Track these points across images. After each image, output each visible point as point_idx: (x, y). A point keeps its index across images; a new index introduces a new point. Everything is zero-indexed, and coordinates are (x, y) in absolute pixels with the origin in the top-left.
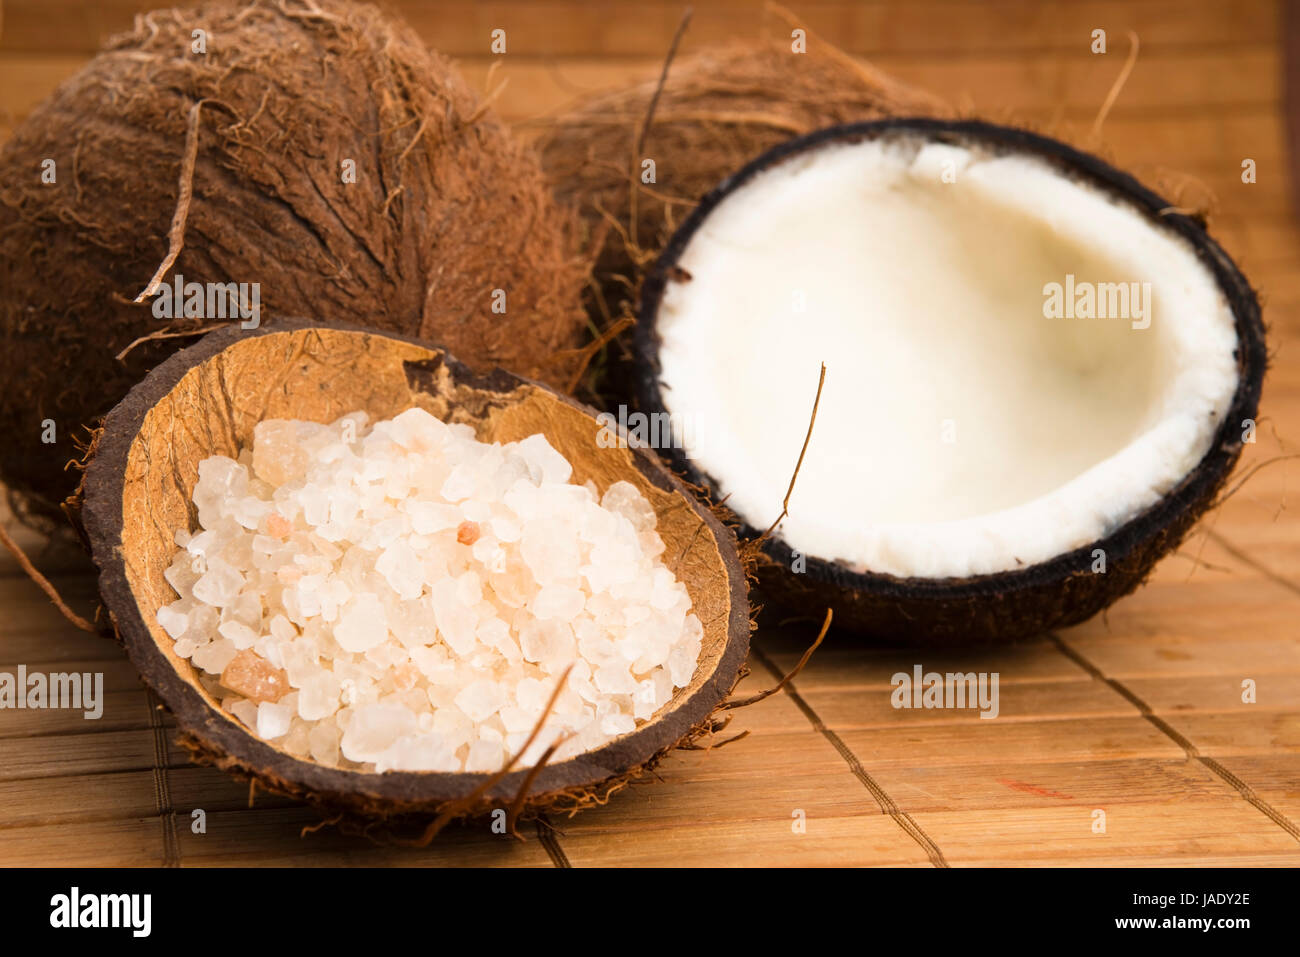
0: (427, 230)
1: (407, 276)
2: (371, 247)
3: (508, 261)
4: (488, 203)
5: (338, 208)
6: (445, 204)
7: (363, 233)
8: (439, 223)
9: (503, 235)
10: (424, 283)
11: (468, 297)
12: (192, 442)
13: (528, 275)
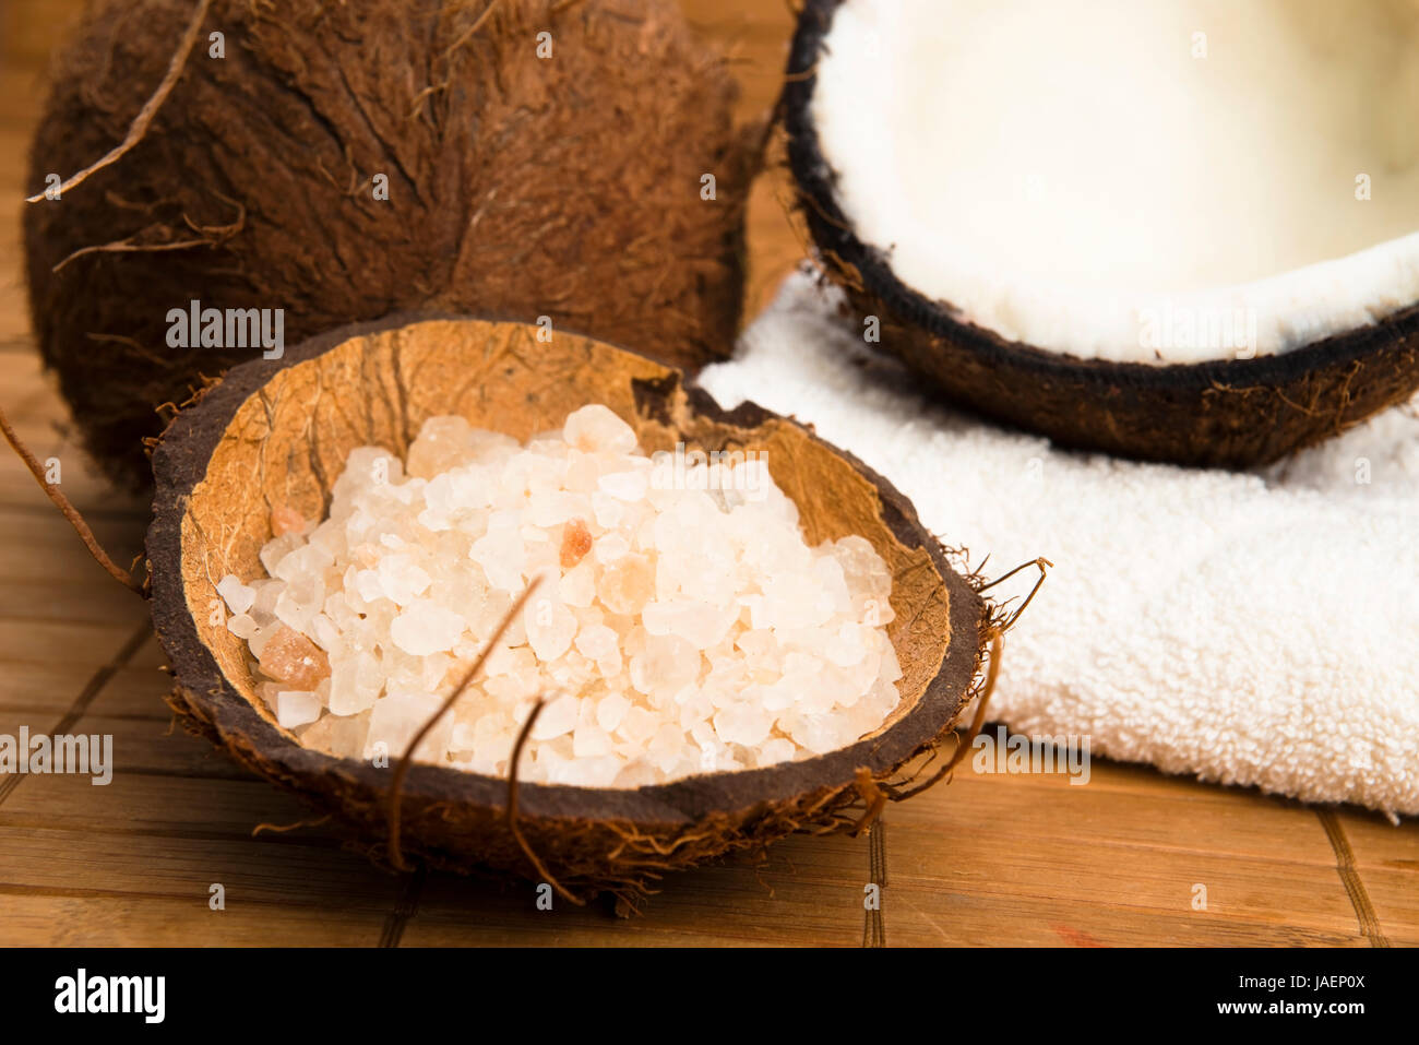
0: (479, 141)
1: (443, 197)
2: (403, 160)
3: (593, 190)
4: (575, 115)
5: (367, 106)
6: (509, 111)
7: (394, 141)
8: (499, 134)
9: (591, 157)
10: (466, 210)
11: (528, 231)
12: (344, 426)
13: (620, 210)
